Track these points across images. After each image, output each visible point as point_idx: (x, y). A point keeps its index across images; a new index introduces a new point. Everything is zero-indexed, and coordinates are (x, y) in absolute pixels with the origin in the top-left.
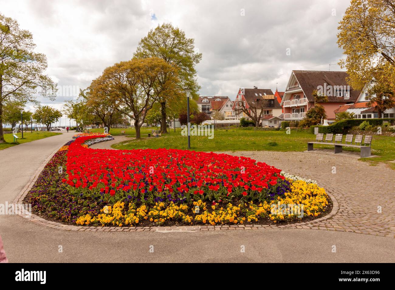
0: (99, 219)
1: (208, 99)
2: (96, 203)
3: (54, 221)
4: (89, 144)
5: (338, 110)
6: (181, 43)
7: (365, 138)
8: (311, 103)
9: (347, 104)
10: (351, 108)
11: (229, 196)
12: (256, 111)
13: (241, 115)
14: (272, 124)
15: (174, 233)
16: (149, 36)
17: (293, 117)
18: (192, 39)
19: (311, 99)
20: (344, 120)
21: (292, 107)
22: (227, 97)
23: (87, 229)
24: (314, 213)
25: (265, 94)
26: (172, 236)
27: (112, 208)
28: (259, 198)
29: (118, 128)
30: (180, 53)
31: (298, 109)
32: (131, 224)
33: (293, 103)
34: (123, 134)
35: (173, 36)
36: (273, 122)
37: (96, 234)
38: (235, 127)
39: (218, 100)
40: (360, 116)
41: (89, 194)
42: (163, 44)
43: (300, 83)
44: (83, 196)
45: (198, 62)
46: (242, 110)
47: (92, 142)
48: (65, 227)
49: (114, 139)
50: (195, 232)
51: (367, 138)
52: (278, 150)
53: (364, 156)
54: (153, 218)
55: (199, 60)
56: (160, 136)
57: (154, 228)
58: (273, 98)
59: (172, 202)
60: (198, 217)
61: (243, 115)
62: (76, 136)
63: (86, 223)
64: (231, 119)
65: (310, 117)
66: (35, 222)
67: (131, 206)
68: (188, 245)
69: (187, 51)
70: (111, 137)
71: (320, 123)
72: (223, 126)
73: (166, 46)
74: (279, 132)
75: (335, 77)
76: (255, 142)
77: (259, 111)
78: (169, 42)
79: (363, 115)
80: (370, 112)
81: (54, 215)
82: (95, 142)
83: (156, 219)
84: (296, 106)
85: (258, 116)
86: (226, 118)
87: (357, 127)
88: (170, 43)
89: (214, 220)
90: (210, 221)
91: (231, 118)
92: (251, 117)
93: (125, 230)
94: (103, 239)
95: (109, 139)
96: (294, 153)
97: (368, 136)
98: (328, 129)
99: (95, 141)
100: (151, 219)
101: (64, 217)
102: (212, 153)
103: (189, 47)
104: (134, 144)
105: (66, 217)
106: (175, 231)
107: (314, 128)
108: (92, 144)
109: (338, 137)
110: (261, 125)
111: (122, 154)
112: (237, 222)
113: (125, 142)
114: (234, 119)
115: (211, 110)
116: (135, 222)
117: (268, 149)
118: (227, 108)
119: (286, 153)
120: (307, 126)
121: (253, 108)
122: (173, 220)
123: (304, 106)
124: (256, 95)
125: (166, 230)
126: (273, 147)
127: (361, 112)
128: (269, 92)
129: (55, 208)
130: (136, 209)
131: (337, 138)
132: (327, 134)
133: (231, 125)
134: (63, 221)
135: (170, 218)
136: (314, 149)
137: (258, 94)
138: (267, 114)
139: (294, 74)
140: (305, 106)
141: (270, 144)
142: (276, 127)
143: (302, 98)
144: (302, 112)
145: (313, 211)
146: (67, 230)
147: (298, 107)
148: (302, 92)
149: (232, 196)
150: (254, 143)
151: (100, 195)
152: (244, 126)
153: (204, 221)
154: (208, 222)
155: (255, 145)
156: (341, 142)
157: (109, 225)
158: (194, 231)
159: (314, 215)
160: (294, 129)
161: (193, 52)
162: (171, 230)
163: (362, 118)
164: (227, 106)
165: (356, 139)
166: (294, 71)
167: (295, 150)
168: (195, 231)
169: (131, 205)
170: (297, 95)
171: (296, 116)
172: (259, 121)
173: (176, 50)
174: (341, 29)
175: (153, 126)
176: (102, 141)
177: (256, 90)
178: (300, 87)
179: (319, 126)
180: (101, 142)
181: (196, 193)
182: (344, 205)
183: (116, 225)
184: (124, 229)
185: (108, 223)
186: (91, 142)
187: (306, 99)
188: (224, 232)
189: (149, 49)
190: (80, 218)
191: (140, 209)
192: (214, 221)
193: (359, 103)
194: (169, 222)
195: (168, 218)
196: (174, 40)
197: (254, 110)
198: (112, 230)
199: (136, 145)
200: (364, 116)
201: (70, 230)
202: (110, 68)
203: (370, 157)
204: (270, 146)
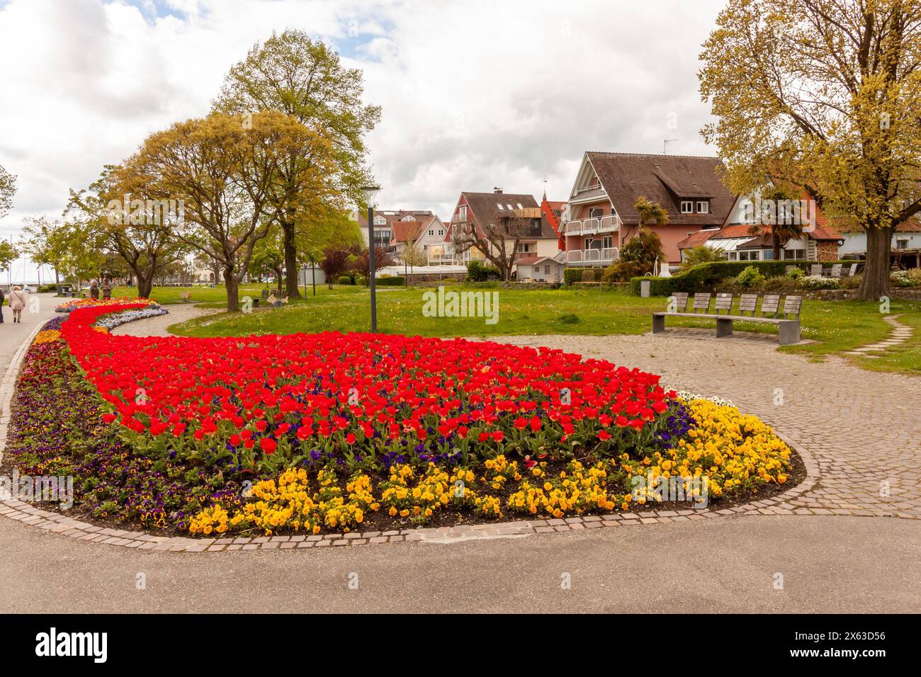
0: (251, 517)
1: (384, 216)
2: (221, 473)
3: (118, 527)
4: (110, 325)
5: (685, 242)
6: (330, 79)
7: (786, 302)
8: (629, 227)
9: (703, 229)
10: (714, 237)
11: (566, 442)
12: (503, 245)
13: (466, 254)
14: (541, 275)
15: (474, 543)
16: (251, 61)
17: (586, 258)
18: (357, 71)
19: (628, 217)
20: (704, 264)
21: (585, 236)
22: (430, 212)
23: (228, 545)
24: (777, 475)
25: (520, 206)
26: (474, 552)
27: (277, 485)
28: (635, 446)
29: (166, 286)
30: (328, 104)
31: (598, 241)
32: (345, 527)
33: (588, 226)
34: (185, 301)
35: (309, 63)
36: (542, 270)
37: (264, 559)
38: (453, 281)
39: (408, 219)
40: (733, 255)
41: (194, 452)
42: (285, 81)
43: (603, 180)
44: (178, 456)
45: (370, 126)
46: (471, 243)
47: (116, 321)
48: (162, 542)
49: (167, 313)
50: (527, 538)
51: (791, 303)
52: (586, 333)
53: (786, 341)
54: (399, 508)
55: (374, 121)
56: (285, 304)
57: (413, 534)
58: (538, 215)
59: (432, 464)
60: (516, 498)
61: (474, 254)
62: (65, 306)
63: (218, 529)
64: (442, 263)
65: (629, 258)
66: (66, 533)
67: (324, 479)
68: (528, 572)
69: (345, 100)
70: (159, 307)
71: (652, 270)
72: (424, 281)
73: (294, 85)
74: (559, 292)
75: (678, 168)
76: (527, 315)
77: (510, 246)
78: (301, 76)
79: (741, 254)
80: (757, 247)
81: (112, 513)
82: (123, 319)
83: (403, 509)
84: (595, 233)
85: (508, 256)
86: (432, 261)
87: (733, 280)
88: (302, 78)
89: (557, 506)
90: (549, 509)
91: (444, 260)
92: (491, 258)
93: (336, 543)
94: (290, 570)
95: (155, 312)
96: (623, 337)
97: (793, 297)
98: (672, 283)
99: (120, 317)
100: (393, 510)
101: (149, 517)
102: (457, 339)
103: (350, 92)
104: (232, 324)
105: (153, 517)
106: (470, 538)
107: (639, 282)
108: (115, 326)
109: (723, 299)
110: (514, 277)
111: (235, 346)
112: (614, 505)
113: (204, 319)
114: (449, 264)
115: (393, 243)
116: (354, 521)
117: (562, 331)
118: (431, 238)
119: (605, 338)
120: (622, 279)
121: (497, 236)
122: (448, 509)
123: (612, 233)
124: (500, 207)
125: (444, 536)
126: (573, 326)
127: (738, 246)
128: (528, 201)
129: (108, 492)
130: (343, 486)
131: (720, 303)
132: (696, 294)
133: (445, 277)
134: (144, 528)
135: (442, 503)
136: (666, 328)
137: (504, 206)
138: (524, 251)
139: (589, 159)
140: (615, 234)
141: (563, 318)
142: (551, 280)
143: (606, 214)
144: (606, 247)
145: (773, 472)
146: (172, 552)
147: (599, 235)
148: (607, 202)
149: (574, 443)
150: (526, 318)
151: (229, 453)
152: (476, 280)
153: (533, 508)
154: (542, 511)
155: (527, 321)
156: (729, 312)
157: (285, 530)
158: (519, 536)
159: (777, 480)
160: (594, 285)
161: (360, 102)
162: (459, 535)
163: (738, 260)
164: (431, 233)
165: (764, 305)
166: (589, 153)
167: (623, 331)
168: (525, 536)
169: (326, 477)
170: (594, 209)
171: (595, 256)
172: (510, 269)
173: (317, 96)
174: (707, 59)
175: (254, 281)
176: (139, 317)
177: (499, 196)
178: (603, 189)
179: (651, 278)
180: (137, 319)
181: (484, 438)
182: (822, 452)
183: (303, 531)
184: (333, 540)
185: (281, 525)
186: (113, 321)
187: (617, 216)
188: (599, 532)
189: (251, 92)
190: (198, 517)
191: (354, 486)
192: (560, 507)
193: (732, 227)
194: (441, 515)
195: (438, 504)
196: (312, 72)
197: (499, 243)
198: (300, 545)
199: (235, 327)
200: (743, 257)
201: (181, 551)
202: (161, 135)
203: (799, 343)
204: (563, 323)
